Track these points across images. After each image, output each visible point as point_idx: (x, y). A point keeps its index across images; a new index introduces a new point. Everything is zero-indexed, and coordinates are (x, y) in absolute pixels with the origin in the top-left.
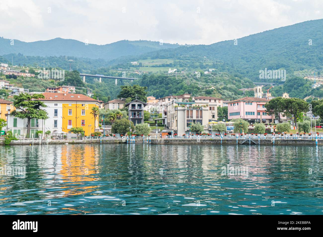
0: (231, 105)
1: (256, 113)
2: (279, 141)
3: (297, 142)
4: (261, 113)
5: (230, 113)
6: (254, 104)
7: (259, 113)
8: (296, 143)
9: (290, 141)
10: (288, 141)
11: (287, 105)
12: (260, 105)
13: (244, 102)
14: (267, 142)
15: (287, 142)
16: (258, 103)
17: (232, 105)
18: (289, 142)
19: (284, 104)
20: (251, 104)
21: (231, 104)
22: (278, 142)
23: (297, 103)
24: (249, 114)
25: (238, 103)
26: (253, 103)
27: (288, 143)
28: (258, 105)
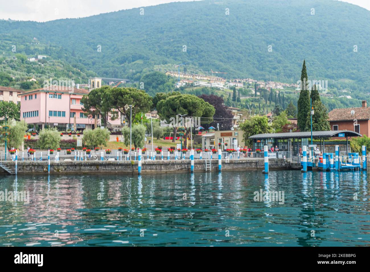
0: (26, 99)
1: (67, 114)
2: (61, 165)
3: (100, 168)
5: (24, 113)
6: (66, 98)
7: (73, 113)
8: (98, 169)
9: (85, 165)
10: (82, 165)
11: (116, 99)
12: (75, 99)
13: (46, 93)
14: (36, 168)
15: (78, 168)
16: (72, 97)
17: (28, 97)
18: (82, 168)
19: (111, 96)
20: (60, 97)
21: (26, 97)
22: (60, 167)
23: (132, 97)
24: (55, 115)
25: (36, 95)
26: (63, 96)
27: (80, 169)
28: (71, 99)
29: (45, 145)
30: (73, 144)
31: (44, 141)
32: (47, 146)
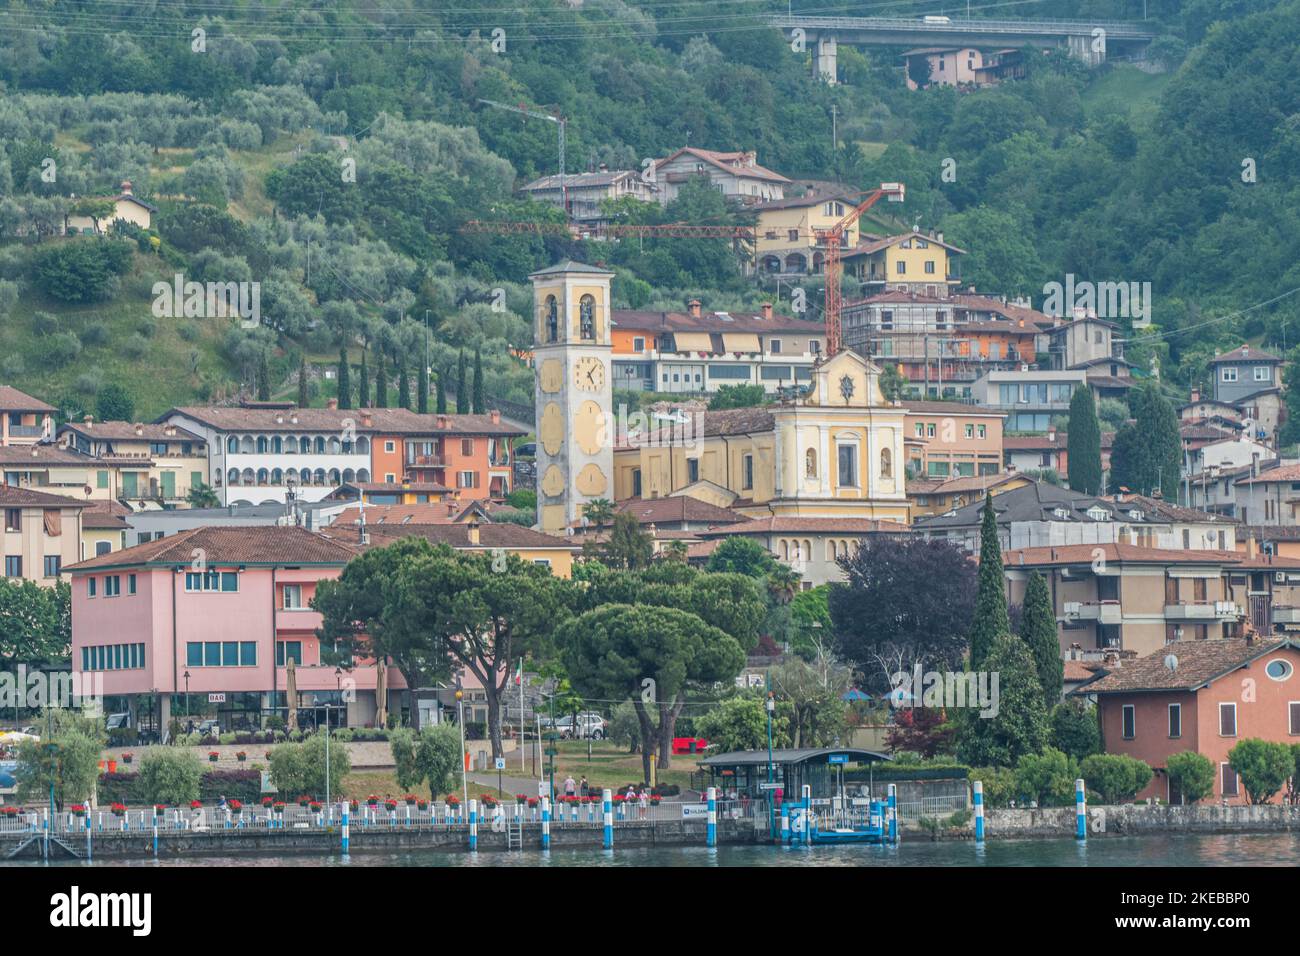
0: (93, 592)
1: (265, 653)
2: (182, 838)
3: (262, 842)
4: (311, 650)
5: (85, 649)
6: (256, 586)
7: (287, 647)
8: (258, 846)
9: (232, 837)
10: (224, 837)
11: (431, 606)
12: (296, 585)
13: (174, 571)
14: (129, 845)
15: (216, 843)
16: (283, 576)
17: (101, 586)
18: (226, 843)
19: (409, 597)
20: (231, 585)
21: (93, 581)
22: (180, 843)
23: (488, 598)
24: (213, 660)
25: (133, 577)
26: (243, 579)
27: (221, 847)
28: (279, 586)
29: (158, 790)
30: (250, 784)
31: (153, 781)
32: (163, 793)
